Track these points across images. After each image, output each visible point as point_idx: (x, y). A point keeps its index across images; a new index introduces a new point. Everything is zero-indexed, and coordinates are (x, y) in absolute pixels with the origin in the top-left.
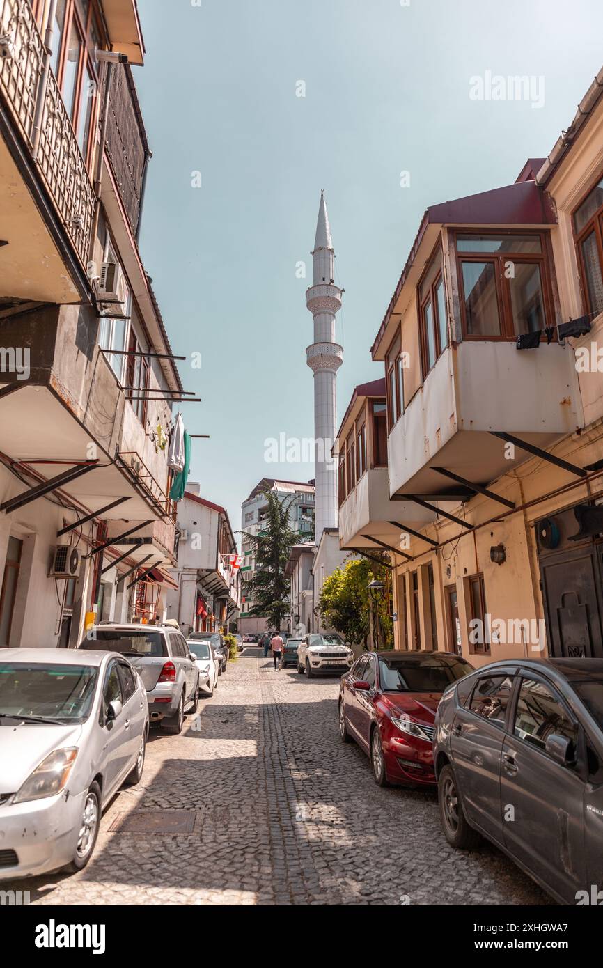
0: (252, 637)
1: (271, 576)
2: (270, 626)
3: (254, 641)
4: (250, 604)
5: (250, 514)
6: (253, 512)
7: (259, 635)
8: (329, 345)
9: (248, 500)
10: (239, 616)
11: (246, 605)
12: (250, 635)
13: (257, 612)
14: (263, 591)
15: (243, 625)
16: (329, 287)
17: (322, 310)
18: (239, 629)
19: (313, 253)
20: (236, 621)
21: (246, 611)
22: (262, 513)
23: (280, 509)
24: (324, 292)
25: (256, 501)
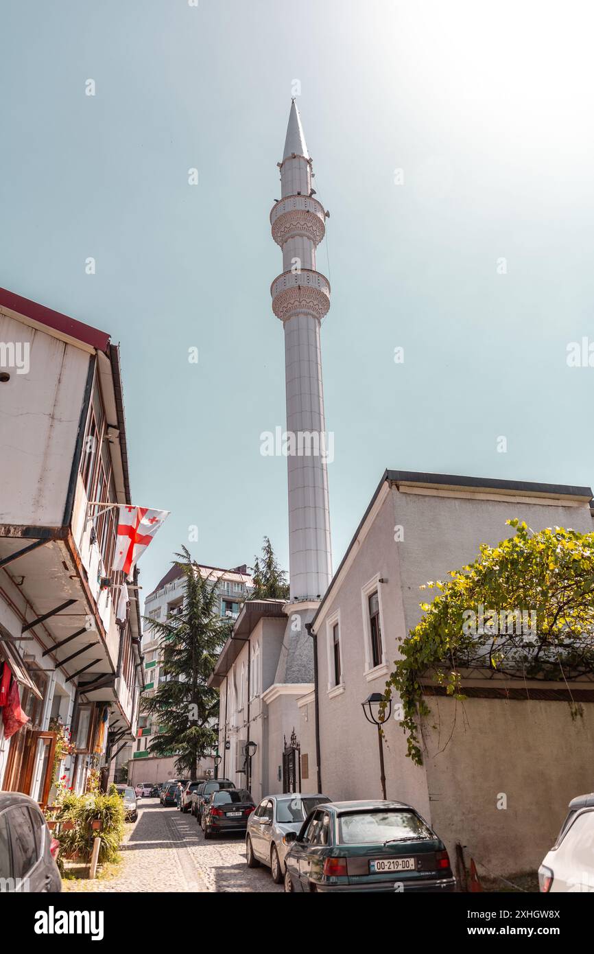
0: (149, 789)
1: (186, 688)
2: (180, 770)
3: (152, 795)
4: (149, 738)
5: (155, 611)
6: (160, 608)
7: (161, 785)
8: (310, 273)
9: (154, 592)
10: (132, 758)
11: (143, 739)
12: (146, 786)
13: (161, 746)
14: (172, 712)
15: (136, 771)
16: (308, 200)
17: (297, 232)
18: (130, 777)
19: (281, 166)
20: (127, 764)
21: (142, 749)
22: (172, 609)
23: (203, 587)
24: (300, 204)
25: (165, 593)
